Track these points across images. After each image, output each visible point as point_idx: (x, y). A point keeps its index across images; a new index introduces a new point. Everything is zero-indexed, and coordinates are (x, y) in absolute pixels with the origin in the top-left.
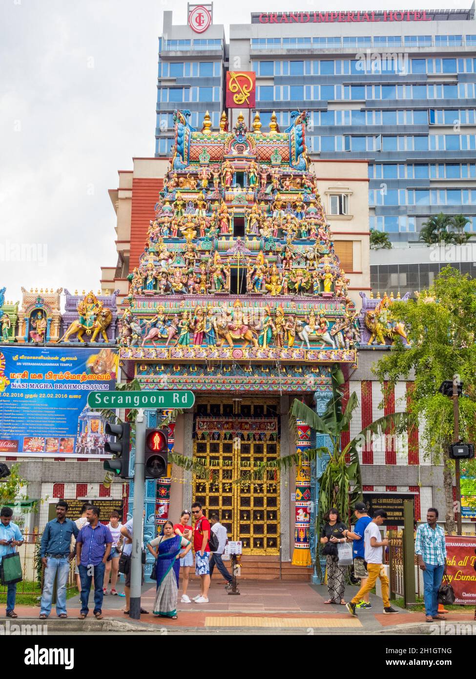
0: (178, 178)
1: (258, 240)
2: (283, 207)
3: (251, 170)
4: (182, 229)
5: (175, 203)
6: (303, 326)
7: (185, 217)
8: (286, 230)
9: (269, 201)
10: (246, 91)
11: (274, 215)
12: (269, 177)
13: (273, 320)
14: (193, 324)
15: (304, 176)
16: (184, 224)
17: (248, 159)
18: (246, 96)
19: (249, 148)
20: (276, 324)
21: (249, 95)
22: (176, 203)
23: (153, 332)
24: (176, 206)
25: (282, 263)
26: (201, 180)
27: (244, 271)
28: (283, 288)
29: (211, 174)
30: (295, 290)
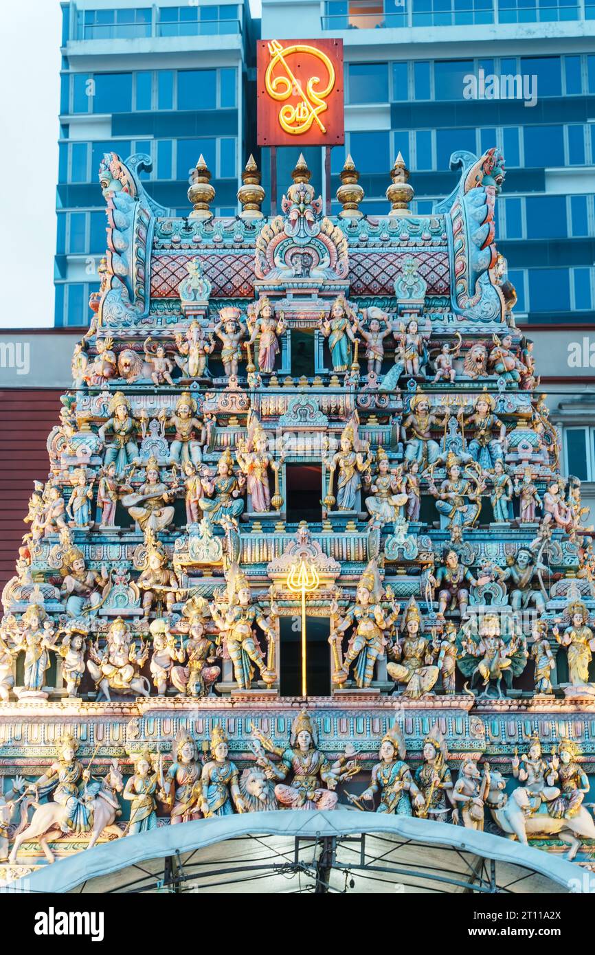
0: (117, 352)
1: (360, 529)
2: (436, 433)
4: (127, 501)
5: (107, 425)
6: (508, 791)
7: (139, 468)
8: (446, 500)
9: (394, 413)
10: (316, 96)
11: (410, 454)
12: (391, 344)
13: (413, 772)
15: (496, 339)
16: (135, 489)
17: (326, 295)
18: (315, 112)
19: (326, 258)
21: (323, 106)
22: (112, 427)
24: (111, 434)
25: (437, 598)
27: (319, 630)
28: (441, 675)
29: (215, 337)
30: (480, 678)
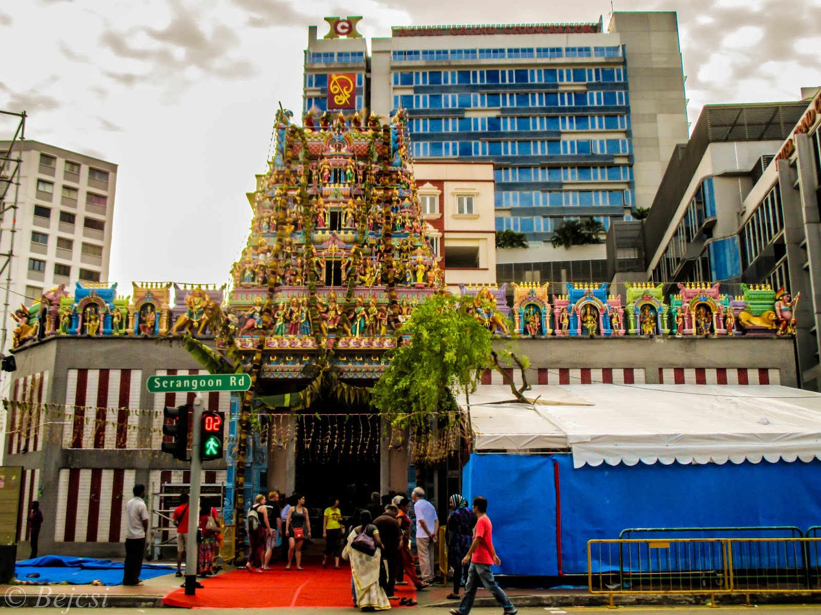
1: (353, 233)
2: (379, 202)
3: (348, 167)
5: (274, 199)
10: (346, 93)
12: (366, 173)
13: (365, 310)
14: (288, 315)
15: (400, 173)
17: (345, 157)
18: (347, 97)
19: (346, 145)
20: (368, 314)
21: (349, 96)
22: (276, 199)
23: (250, 323)
24: (276, 201)
25: (376, 255)
26: (300, 176)
27: (338, 264)
28: (376, 279)
29: (310, 171)
30: (388, 280)
